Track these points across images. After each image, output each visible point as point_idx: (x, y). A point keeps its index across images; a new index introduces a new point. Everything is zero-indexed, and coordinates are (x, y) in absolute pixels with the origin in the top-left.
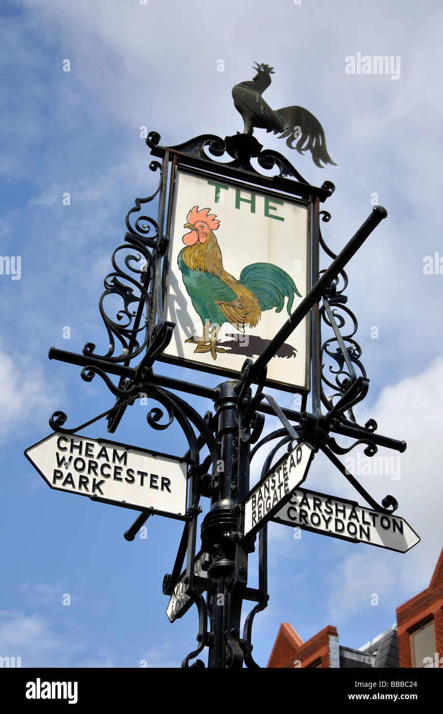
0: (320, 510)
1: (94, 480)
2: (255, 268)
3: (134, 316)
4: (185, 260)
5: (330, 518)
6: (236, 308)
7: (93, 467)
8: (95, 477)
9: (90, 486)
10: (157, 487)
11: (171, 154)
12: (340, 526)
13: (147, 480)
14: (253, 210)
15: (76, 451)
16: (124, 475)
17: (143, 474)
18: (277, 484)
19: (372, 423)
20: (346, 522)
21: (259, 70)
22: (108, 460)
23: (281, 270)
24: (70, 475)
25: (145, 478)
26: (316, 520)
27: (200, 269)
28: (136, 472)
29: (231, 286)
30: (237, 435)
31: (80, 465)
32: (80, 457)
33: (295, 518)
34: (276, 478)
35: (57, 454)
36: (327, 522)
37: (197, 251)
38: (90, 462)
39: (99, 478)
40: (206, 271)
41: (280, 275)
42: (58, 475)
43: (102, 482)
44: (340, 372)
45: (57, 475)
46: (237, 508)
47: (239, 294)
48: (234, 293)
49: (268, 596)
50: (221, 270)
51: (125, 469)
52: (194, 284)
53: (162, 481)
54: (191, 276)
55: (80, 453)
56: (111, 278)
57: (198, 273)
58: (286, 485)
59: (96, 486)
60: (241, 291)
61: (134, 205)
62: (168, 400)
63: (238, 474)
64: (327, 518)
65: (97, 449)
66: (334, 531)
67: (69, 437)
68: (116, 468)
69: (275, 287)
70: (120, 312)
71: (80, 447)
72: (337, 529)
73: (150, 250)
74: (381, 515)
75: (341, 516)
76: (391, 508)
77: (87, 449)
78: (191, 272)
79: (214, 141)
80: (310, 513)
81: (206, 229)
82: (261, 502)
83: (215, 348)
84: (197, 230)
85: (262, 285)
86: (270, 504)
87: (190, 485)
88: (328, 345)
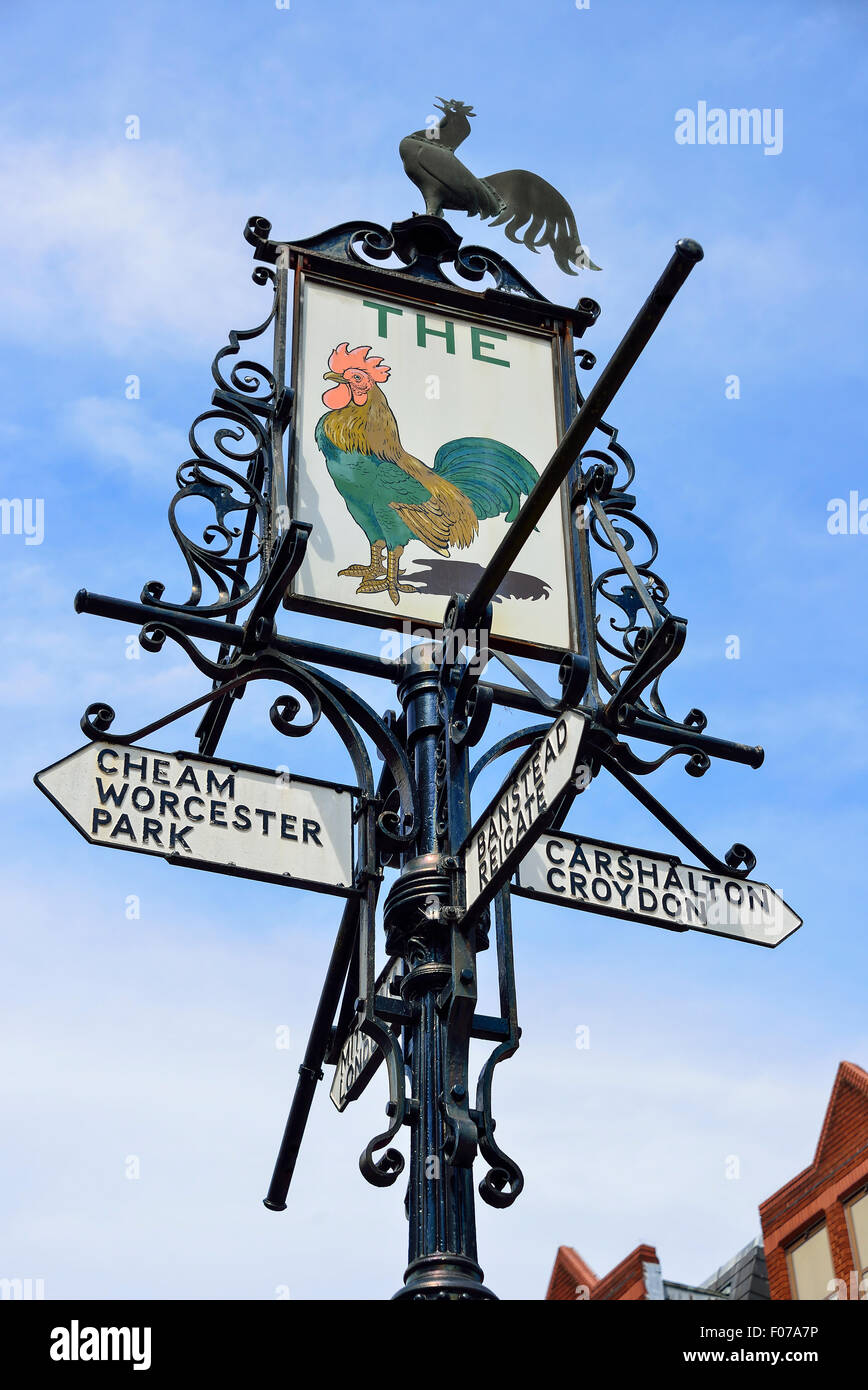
0: (609, 874)
1: (173, 826)
2: (462, 446)
3: (236, 536)
4: (328, 434)
5: (629, 888)
6: (430, 515)
7: (169, 803)
8: (174, 821)
9: (165, 836)
10: (295, 838)
11: (293, 254)
12: (648, 902)
13: (275, 825)
14: (451, 349)
15: (135, 775)
16: (230, 816)
17: (266, 815)
18: (523, 800)
19: (697, 716)
20: (660, 893)
21: (446, 111)
22: (197, 789)
23: (511, 450)
24: (124, 818)
25: (271, 821)
26: (602, 890)
27: (359, 450)
28: (253, 811)
29: (417, 477)
30: (443, 737)
31: (143, 799)
32: (143, 785)
33: (562, 889)
34: (521, 792)
35: (99, 781)
36: (624, 894)
37: (351, 418)
38: (164, 794)
39: (183, 823)
40: (370, 453)
41: (509, 459)
42: (102, 818)
43: (188, 829)
44: (632, 628)
45: (100, 819)
46: (451, 864)
47: (435, 491)
48: (425, 490)
49: (520, 1029)
50: (399, 450)
51: (231, 806)
52: (349, 475)
53: (305, 827)
54: (342, 462)
55: (144, 777)
56: (191, 469)
57: (354, 457)
58: (540, 797)
59: (177, 837)
60: (437, 485)
61: (227, 343)
62: (309, 682)
63: (449, 805)
64: (623, 888)
65: (175, 770)
66: (637, 910)
67: (121, 750)
68: (214, 804)
69: (501, 478)
70: (210, 528)
71: (143, 768)
72: (642, 907)
73: (263, 420)
74: (725, 880)
75: (648, 883)
76: (742, 866)
77: (156, 772)
78: (342, 455)
79: (372, 232)
80: (590, 878)
81: (365, 381)
82: (495, 842)
83: (396, 583)
84: (347, 383)
85: (477, 476)
86: (511, 841)
87: (359, 833)
88: (607, 582)
